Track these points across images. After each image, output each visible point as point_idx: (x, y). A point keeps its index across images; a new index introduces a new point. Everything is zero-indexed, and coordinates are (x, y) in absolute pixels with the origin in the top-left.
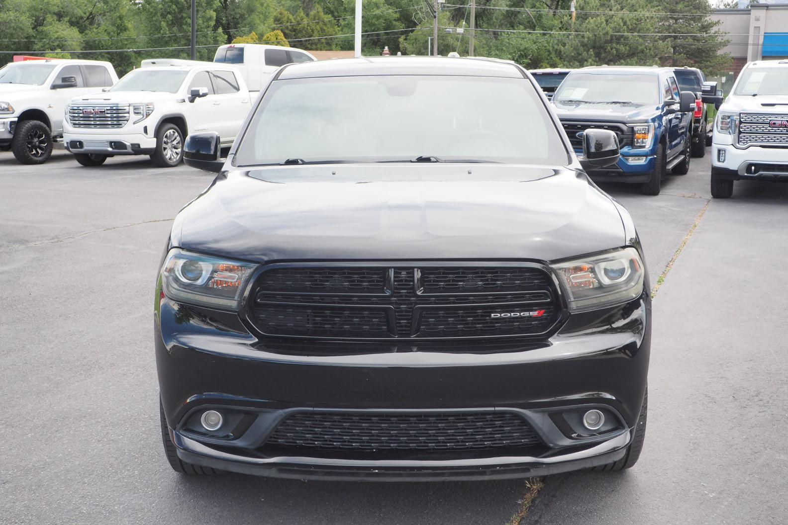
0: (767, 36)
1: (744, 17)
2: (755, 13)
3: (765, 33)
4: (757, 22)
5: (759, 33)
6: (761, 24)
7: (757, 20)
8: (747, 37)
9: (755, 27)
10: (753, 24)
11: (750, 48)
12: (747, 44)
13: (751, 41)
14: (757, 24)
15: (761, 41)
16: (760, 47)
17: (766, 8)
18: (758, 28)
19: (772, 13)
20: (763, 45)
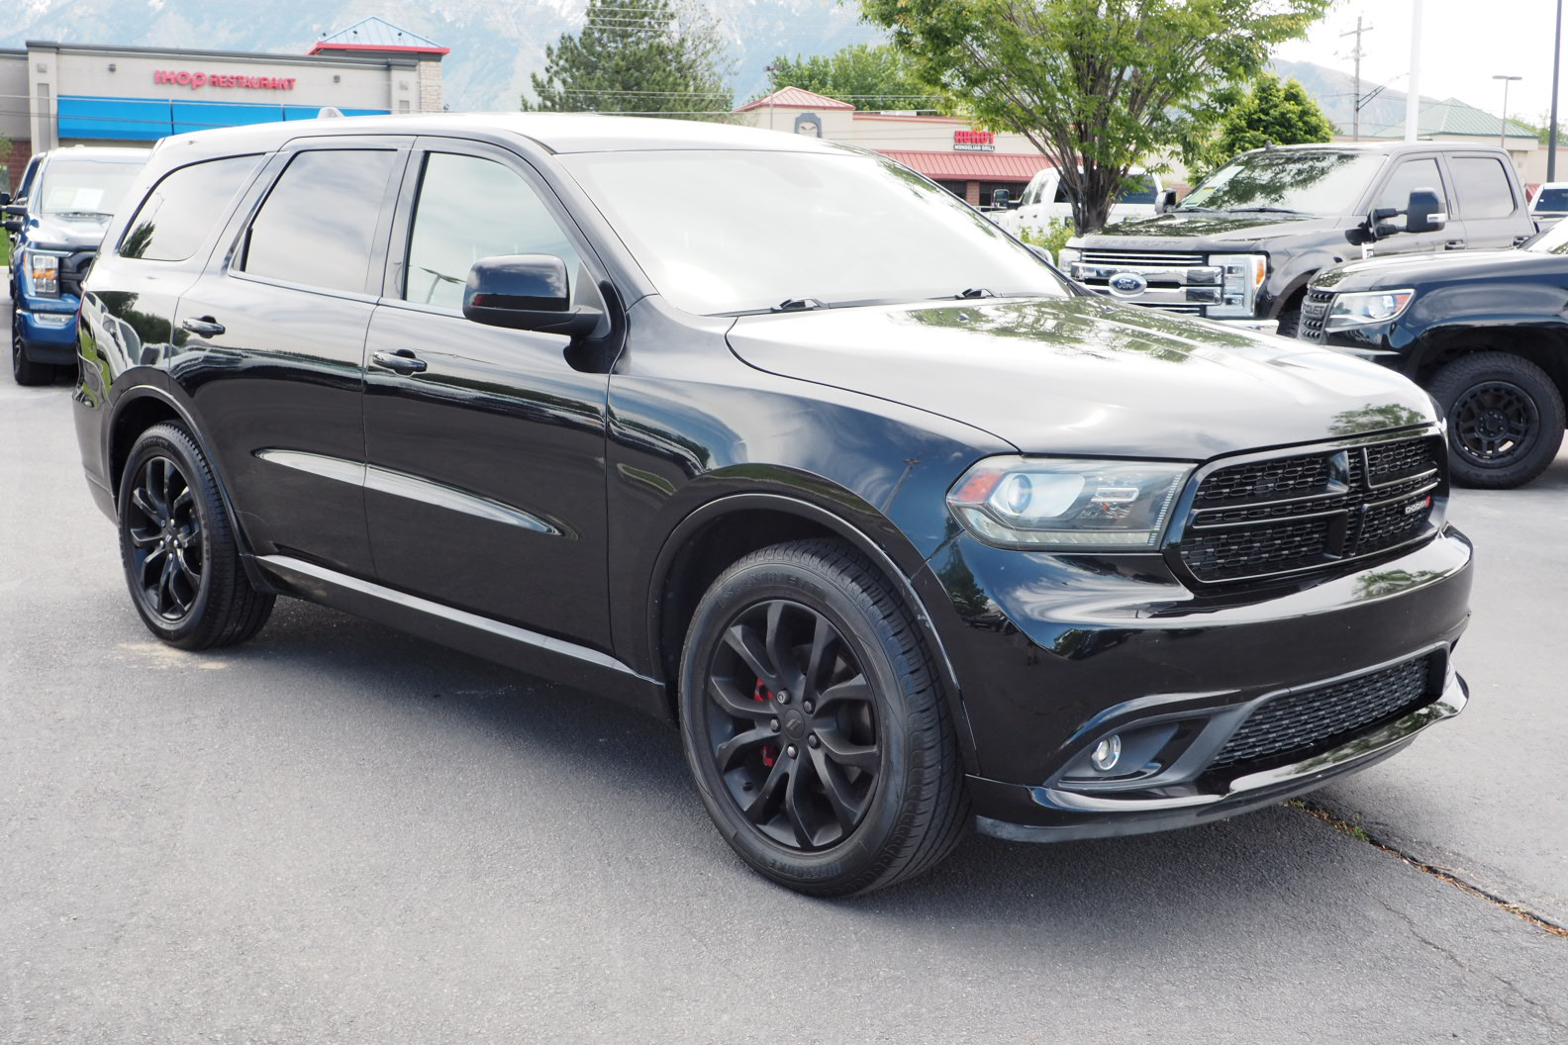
0: (62, 102)
1: (19, 64)
2: (35, 58)
3: (59, 96)
4: (42, 74)
5: (48, 95)
6: (50, 78)
7: (42, 71)
8: (27, 102)
9: (39, 84)
10: (35, 78)
11: (35, 122)
12: (27, 115)
13: (34, 108)
14: (43, 79)
15: (54, 109)
16: (53, 121)
17: (56, 50)
18: (44, 87)
19: (68, 60)
20: (58, 116)
